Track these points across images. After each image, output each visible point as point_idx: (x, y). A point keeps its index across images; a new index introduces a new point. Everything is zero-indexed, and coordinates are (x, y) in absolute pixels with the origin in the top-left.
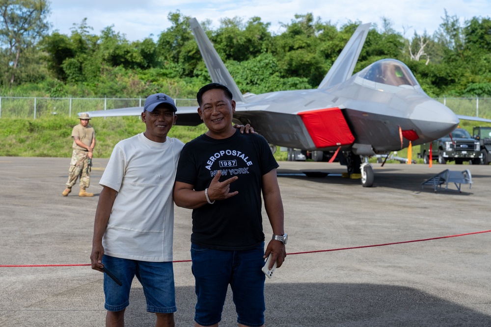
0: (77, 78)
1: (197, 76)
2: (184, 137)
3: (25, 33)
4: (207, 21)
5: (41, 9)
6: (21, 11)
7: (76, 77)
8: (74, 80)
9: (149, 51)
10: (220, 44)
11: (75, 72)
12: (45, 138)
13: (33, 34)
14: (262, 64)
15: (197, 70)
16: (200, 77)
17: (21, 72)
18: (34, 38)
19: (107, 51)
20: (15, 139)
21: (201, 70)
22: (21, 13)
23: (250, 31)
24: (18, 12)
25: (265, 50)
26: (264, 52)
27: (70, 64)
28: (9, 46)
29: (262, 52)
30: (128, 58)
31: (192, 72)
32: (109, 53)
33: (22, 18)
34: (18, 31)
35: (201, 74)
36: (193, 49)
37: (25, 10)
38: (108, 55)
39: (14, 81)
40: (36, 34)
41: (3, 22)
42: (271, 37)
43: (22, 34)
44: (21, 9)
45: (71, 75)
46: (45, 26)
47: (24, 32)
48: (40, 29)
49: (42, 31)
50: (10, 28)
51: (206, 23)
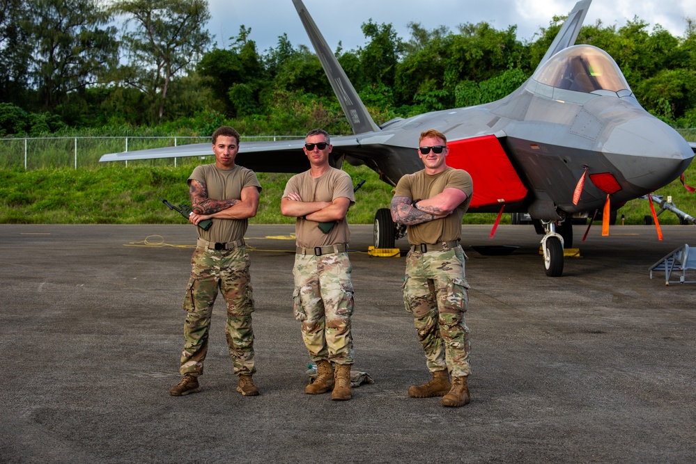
0: (249, 110)
1: (418, 103)
2: (375, 189)
3: (177, 48)
4: (441, 29)
5: (197, 13)
6: (170, 17)
7: (247, 108)
8: (245, 113)
9: (352, 69)
10: (449, 58)
11: (245, 102)
12: (174, 195)
13: (188, 49)
14: (508, 84)
15: (419, 94)
16: (422, 105)
17: (173, 103)
18: (190, 55)
19: (294, 73)
20: (131, 196)
21: (425, 95)
22: (171, 20)
23: (491, 39)
24: (167, 19)
25: (512, 64)
26: (511, 68)
27: (239, 91)
28: (156, 67)
29: (508, 68)
30: (322, 80)
31: (411, 97)
32: (296, 76)
33: (171, 26)
34: (168, 45)
35: (424, 100)
36: (412, 67)
37: (176, 16)
38: (294, 78)
39: (163, 114)
40: (191, 49)
41: (146, 33)
42: (522, 47)
43: (173, 50)
44: (170, 16)
45: (240, 106)
46: (204, 38)
47: (175, 47)
48: (197, 42)
49: (201, 45)
50: (156, 42)
51: (440, 31)
